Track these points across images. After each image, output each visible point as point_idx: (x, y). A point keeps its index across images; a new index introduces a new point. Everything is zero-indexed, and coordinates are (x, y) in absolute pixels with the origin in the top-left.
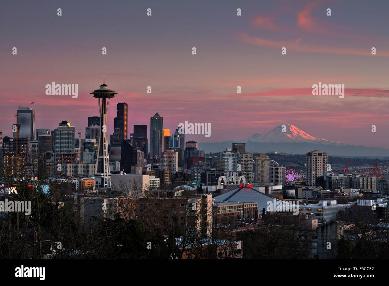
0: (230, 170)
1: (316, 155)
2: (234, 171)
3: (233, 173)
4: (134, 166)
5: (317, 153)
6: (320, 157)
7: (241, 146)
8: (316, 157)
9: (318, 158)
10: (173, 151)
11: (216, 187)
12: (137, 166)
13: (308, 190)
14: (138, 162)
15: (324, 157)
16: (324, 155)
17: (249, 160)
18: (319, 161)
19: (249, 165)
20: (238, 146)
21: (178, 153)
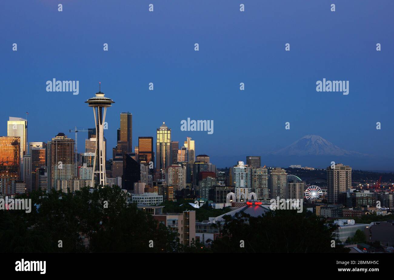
0: (241, 186)
1: (339, 169)
2: (246, 188)
3: (244, 189)
4: (137, 182)
5: (339, 167)
6: (343, 172)
7: (256, 160)
8: (337, 171)
9: (340, 172)
10: (180, 165)
11: (224, 205)
12: (140, 182)
13: (327, 208)
14: (142, 178)
15: (348, 171)
16: (347, 169)
17: (263, 175)
18: (342, 176)
19: (263, 180)
20: (252, 160)
21: (185, 167)
